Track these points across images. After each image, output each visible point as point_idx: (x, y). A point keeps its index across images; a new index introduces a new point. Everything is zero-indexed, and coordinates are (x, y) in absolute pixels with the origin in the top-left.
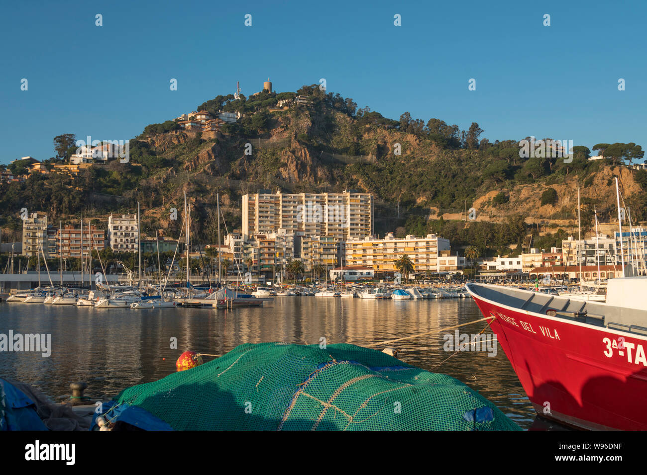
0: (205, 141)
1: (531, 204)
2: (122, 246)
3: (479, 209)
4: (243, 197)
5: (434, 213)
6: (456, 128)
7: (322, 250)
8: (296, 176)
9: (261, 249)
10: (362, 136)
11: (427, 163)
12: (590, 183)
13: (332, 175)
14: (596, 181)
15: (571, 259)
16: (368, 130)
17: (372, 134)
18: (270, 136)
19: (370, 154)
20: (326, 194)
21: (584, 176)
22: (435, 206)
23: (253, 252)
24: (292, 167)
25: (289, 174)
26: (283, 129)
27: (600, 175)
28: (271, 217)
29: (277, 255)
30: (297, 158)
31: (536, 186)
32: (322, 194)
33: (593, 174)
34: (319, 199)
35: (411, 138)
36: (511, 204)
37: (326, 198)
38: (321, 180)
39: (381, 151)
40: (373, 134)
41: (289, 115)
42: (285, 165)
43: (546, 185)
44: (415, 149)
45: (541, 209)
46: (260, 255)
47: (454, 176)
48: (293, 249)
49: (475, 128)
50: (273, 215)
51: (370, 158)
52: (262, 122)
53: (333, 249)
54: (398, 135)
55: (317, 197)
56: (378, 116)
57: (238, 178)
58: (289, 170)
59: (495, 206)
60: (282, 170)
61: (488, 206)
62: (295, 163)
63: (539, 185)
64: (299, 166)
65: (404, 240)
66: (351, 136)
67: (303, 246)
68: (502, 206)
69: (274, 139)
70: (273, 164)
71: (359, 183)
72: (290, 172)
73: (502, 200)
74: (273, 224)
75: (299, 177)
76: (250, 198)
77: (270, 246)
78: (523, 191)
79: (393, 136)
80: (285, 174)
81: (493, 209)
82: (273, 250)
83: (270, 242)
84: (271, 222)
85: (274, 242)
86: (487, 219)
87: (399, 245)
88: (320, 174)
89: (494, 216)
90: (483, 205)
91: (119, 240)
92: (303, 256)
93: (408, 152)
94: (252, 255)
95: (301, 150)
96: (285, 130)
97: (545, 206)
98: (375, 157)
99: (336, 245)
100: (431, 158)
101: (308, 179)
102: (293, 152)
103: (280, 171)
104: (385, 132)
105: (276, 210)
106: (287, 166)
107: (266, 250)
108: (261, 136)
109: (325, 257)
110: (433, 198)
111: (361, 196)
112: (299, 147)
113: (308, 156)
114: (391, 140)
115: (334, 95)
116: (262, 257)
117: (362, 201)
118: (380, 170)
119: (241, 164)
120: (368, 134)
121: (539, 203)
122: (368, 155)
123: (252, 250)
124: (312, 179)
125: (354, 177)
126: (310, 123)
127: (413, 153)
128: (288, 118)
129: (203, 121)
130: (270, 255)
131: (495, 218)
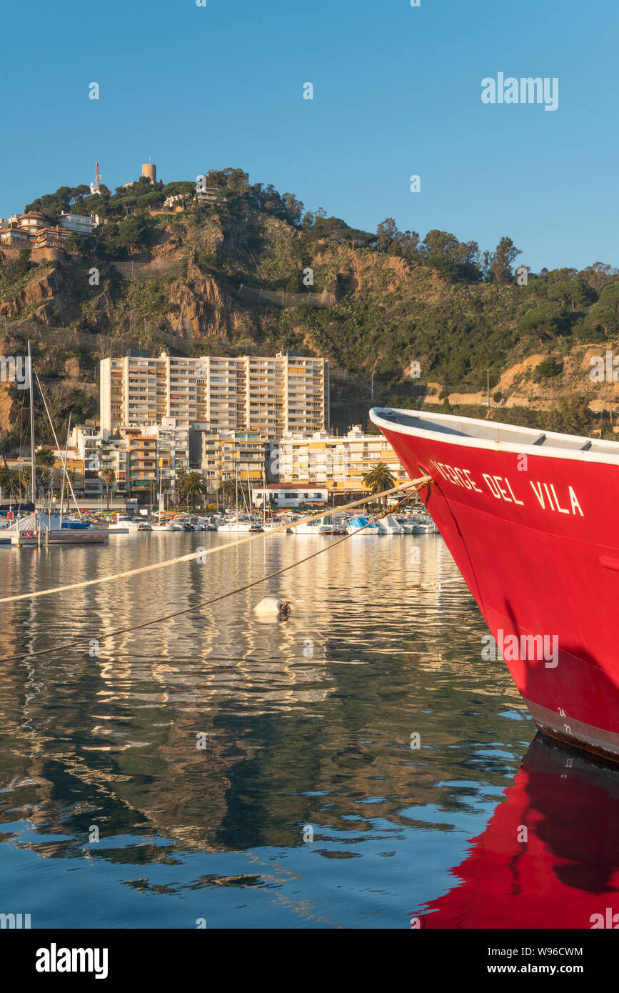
0: (36, 265)
3: (511, 387)
4: (102, 362)
5: (433, 393)
6: (473, 247)
7: (238, 455)
8: (196, 327)
9: (132, 452)
10: (311, 259)
11: (423, 306)
13: (259, 326)
16: (323, 249)
17: (328, 257)
18: (150, 258)
19: (325, 291)
20: (246, 359)
22: (435, 381)
23: (118, 459)
24: (189, 312)
25: (183, 323)
26: (174, 246)
28: (151, 398)
29: (161, 464)
30: (198, 297)
31: (609, 346)
32: (239, 359)
34: (233, 368)
35: (395, 263)
36: (567, 378)
37: (247, 365)
38: (239, 334)
39: (344, 285)
40: (330, 255)
41: (185, 222)
42: (176, 308)
44: (402, 282)
45: (616, 386)
46: (131, 463)
47: (469, 330)
48: (187, 453)
49: (506, 246)
50: (154, 394)
51: (325, 297)
52: (136, 232)
53: (258, 453)
54: (373, 258)
55: (231, 363)
56: (339, 224)
57: (94, 331)
58: (184, 316)
59: (538, 381)
60: (171, 316)
61: (527, 381)
62: (194, 304)
63: (614, 346)
64: (201, 310)
66: (293, 259)
67: (205, 447)
68: (550, 381)
69: (158, 263)
70: (156, 307)
71: (305, 340)
72: (184, 320)
73: (551, 371)
74: (155, 410)
75: (201, 330)
76: (114, 364)
77: (147, 448)
78: (588, 355)
79: (365, 260)
80: (176, 324)
81: (536, 386)
82: (152, 455)
83: (147, 442)
84: (150, 406)
85: (155, 441)
86: (524, 403)
87: (371, 447)
88: (237, 323)
89: (536, 398)
90: (518, 379)
92: (205, 465)
93: (391, 288)
94: (116, 464)
95: (204, 282)
96: (177, 248)
98: (333, 297)
99: (263, 446)
100: (430, 299)
101: (216, 333)
102: (191, 286)
103: (168, 317)
104: (352, 253)
105: (158, 385)
106: (180, 310)
107: (141, 455)
108: (136, 258)
109: (242, 466)
110: (432, 367)
111: (307, 363)
112: (201, 277)
113: (216, 293)
114: (361, 267)
115: (264, 188)
116: (133, 468)
117: (308, 371)
118: (342, 319)
119: (99, 306)
120: (322, 256)
122: (321, 291)
123: (116, 454)
124: (223, 334)
125: (297, 330)
126: (220, 236)
127: (398, 289)
128: (182, 226)
129: (33, 231)
130: (148, 463)
131: (537, 402)
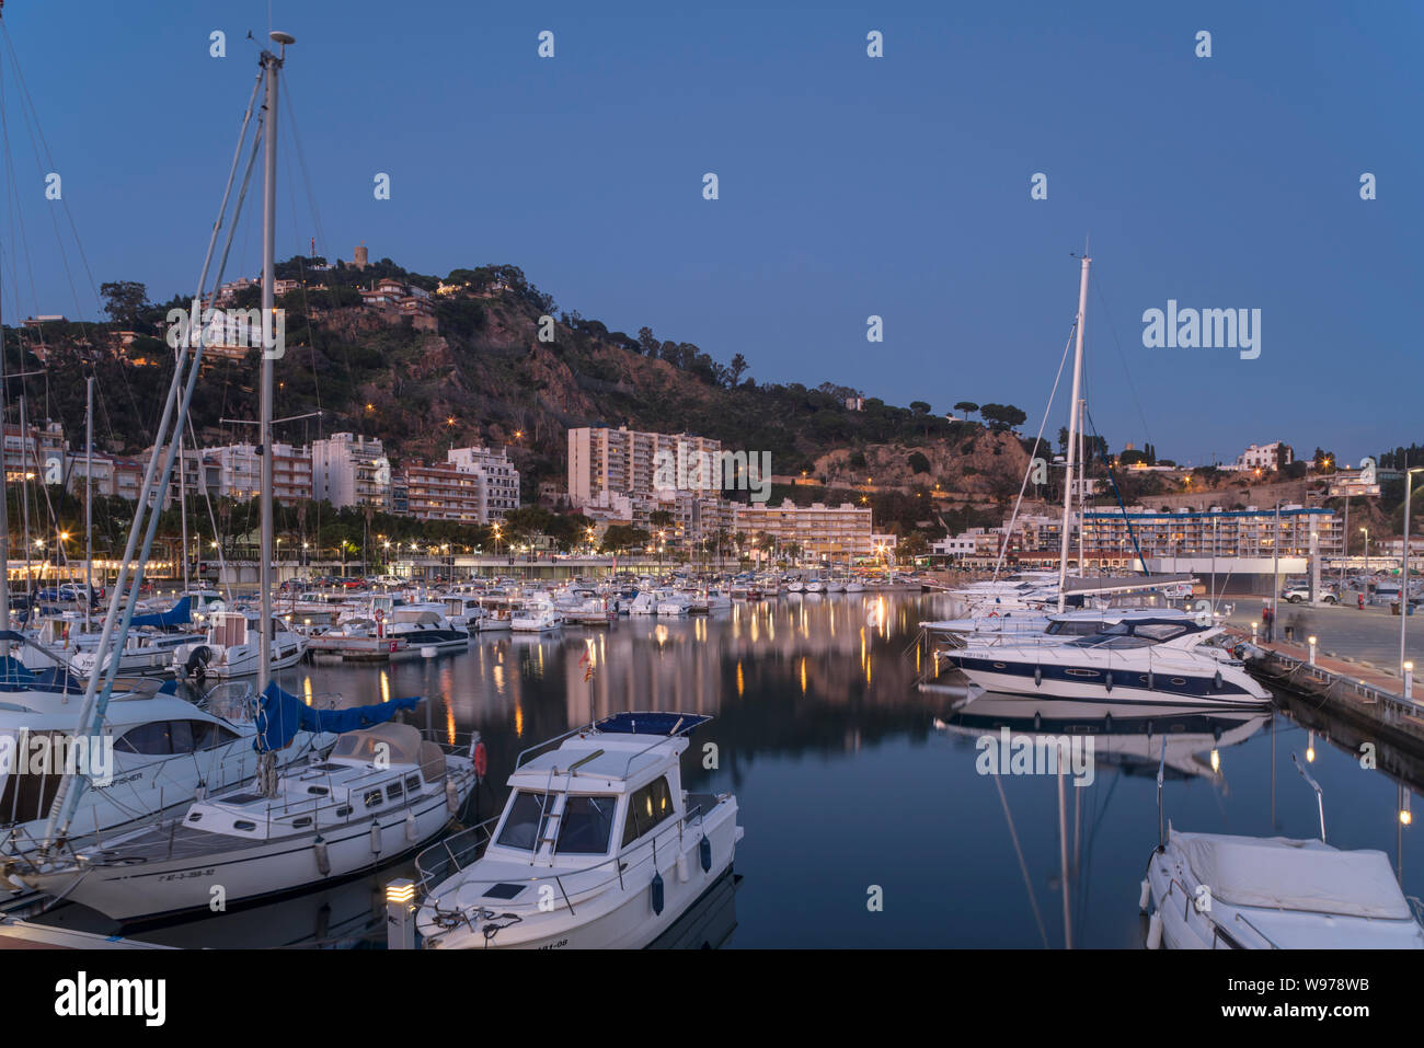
0: (418, 332)
1: (897, 471)
2: (499, 502)
4: (571, 432)
7: (720, 520)
11: (700, 402)
12: (968, 449)
14: (977, 449)
15: (1031, 542)
16: (598, 346)
17: (603, 352)
19: (621, 382)
21: (956, 441)
27: (981, 440)
28: (621, 466)
29: (678, 525)
31: (893, 447)
33: (969, 439)
35: (662, 365)
36: (872, 469)
40: (605, 352)
41: (499, 308)
42: (545, 386)
43: (906, 446)
44: (674, 381)
45: (916, 477)
48: (692, 517)
49: (739, 363)
50: (623, 462)
51: (624, 387)
54: (642, 358)
56: (597, 327)
58: (552, 393)
59: (853, 470)
60: (543, 392)
61: (841, 469)
62: (560, 384)
63: (897, 448)
64: (566, 389)
65: (811, 510)
68: (862, 471)
69: (497, 342)
70: (522, 382)
72: (554, 397)
73: (858, 463)
75: (567, 406)
76: (590, 434)
77: (669, 511)
78: (880, 453)
81: (852, 473)
83: (669, 506)
84: (621, 473)
85: (674, 505)
89: (857, 483)
90: (831, 467)
91: (494, 492)
92: (701, 528)
93: (668, 385)
96: (506, 330)
97: (921, 474)
98: (630, 388)
103: (542, 394)
104: (623, 354)
105: (626, 455)
112: (555, 360)
120: (599, 352)
121: (909, 470)
122: (617, 381)
127: (675, 387)
129: (396, 298)
